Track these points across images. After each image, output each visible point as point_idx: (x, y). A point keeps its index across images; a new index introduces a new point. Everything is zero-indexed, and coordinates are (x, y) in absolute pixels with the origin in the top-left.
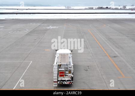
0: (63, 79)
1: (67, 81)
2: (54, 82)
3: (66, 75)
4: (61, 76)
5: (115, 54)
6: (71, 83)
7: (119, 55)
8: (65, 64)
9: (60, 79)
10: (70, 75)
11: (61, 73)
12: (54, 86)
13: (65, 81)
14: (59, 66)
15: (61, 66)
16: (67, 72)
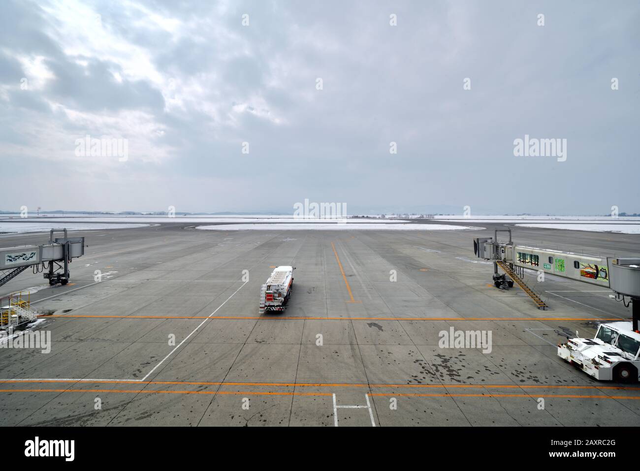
0: (272, 304)
1: (277, 306)
2: (261, 308)
3: (275, 299)
4: (269, 300)
5: (353, 272)
6: (282, 309)
7: (356, 273)
8: (277, 284)
9: (267, 304)
10: (280, 298)
11: (268, 296)
12: (260, 312)
13: (274, 306)
14: (269, 287)
15: (271, 287)
16: (276, 295)
